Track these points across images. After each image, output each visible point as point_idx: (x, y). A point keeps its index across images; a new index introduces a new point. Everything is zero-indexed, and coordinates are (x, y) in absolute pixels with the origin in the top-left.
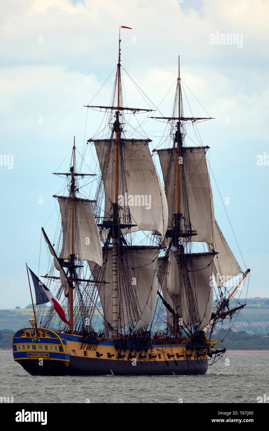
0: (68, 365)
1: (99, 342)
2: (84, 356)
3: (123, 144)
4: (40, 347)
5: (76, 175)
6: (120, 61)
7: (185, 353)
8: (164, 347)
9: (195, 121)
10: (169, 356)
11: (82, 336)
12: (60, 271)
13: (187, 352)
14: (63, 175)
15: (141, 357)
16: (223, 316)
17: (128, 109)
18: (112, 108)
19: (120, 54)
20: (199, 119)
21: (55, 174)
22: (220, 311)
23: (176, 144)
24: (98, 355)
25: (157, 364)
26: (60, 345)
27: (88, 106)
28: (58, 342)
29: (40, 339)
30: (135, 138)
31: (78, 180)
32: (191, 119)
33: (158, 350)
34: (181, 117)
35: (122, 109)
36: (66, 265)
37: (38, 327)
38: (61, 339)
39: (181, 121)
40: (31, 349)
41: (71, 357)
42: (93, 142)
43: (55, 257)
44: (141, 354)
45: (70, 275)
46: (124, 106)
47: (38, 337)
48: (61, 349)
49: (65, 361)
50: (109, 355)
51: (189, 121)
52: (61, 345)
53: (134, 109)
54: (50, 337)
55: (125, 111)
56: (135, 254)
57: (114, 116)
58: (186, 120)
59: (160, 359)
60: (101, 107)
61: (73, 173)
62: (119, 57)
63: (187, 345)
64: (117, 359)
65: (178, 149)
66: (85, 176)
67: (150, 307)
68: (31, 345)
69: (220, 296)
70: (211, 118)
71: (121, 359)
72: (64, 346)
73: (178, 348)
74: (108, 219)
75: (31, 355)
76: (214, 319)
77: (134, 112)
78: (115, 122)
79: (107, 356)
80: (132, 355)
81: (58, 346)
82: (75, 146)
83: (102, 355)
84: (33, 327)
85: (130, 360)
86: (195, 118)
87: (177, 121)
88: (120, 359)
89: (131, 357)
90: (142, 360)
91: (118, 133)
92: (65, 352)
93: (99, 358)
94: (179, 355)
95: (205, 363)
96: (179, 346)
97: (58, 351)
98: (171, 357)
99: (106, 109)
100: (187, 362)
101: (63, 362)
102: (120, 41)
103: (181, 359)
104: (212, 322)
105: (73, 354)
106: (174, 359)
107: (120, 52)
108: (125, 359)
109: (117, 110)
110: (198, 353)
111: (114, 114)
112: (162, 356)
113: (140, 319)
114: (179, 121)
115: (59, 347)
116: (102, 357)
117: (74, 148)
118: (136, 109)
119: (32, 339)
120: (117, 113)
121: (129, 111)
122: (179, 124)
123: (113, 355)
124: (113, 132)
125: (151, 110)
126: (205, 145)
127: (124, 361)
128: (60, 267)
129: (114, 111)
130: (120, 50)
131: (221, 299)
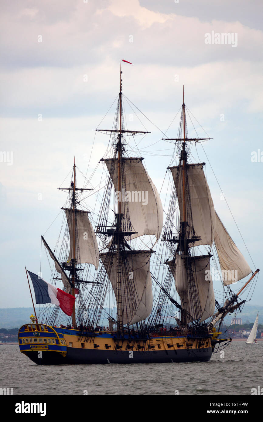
0: (65, 356)
1: (95, 335)
2: (81, 348)
3: (124, 162)
4: (41, 340)
5: (77, 189)
6: (121, 90)
7: (186, 343)
8: (163, 339)
9: (197, 141)
10: (169, 346)
11: (79, 330)
12: (62, 273)
13: (188, 342)
14: (66, 190)
15: (139, 347)
16: (231, 310)
17: (128, 132)
18: (116, 131)
19: (121, 84)
20: (200, 139)
21: (59, 189)
22: (228, 306)
23: (182, 161)
24: (96, 346)
25: (156, 353)
26: (56, 338)
27: (96, 130)
28: (54, 335)
29: (40, 333)
30: (133, 157)
31: (78, 194)
32: (194, 140)
33: (158, 340)
34: (185, 138)
35: (124, 132)
36: (68, 268)
37: (38, 323)
38: (57, 333)
39: (186, 142)
40: (33, 342)
41: (68, 349)
42: (104, 161)
43: (56, 261)
44: (140, 345)
45: (72, 277)
46: (125, 130)
47: (38, 332)
48: (57, 342)
49: (61, 352)
50: (107, 346)
51: (193, 142)
52: (58, 338)
53: (133, 132)
54: (48, 331)
55: (126, 133)
56: (134, 258)
57: (117, 138)
58: (190, 140)
59: (159, 348)
60: (106, 130)
61: (73, 188)
62: (121, 87)
63: (188, 336)
64: (115, 350)
65: (183, 166)
66: (84, 191)
67: (145, 303)
68: (33, 338)
69: (229, 293)
70: (210, 139)
71: (120, 350)
72: (60, 339)
73: (179, 339)
74: (111, 227)
75: (33, 347)
76: (223, 313)
77: (134, 134)
78: (118, 143)
79: (105, 347)
80: (131, 346)
81: (54, 339)
82: (75, 164)
83: (99, 346)
84: (34, 322)
85: (128, 350)
86: (197, 139)
87: (183, 141)
88: (117, 350)
89: (129, 347)
90: (141, 350)
91: (120, 153)
92: (61, 344)
93: (96, 349)
94: (180, 345)
95: (208, 351)
96: (180, 337)
97: (55, 344)
98: (171, 347)
99: (111, 132)
100: (188, 351)
101: (60, 353)
102: (121, 73)
103: (181, 348)
104: (220, 315)
105: (70, 346)
106: (174, 348)
107: (122, 82)
108: (123, 349)
109: (119, 133)
110: (200, 343)
111: (117, 136)
112: (162, 346)
113: (135, 314)
114: (184, 142)
115: (56, 340)
116: (99, 348)
117: (75, 166)
118: (135, 132)
119: (34, 334)
120: (120, 135)
121: (130, 134)
122: (184, 144)
123: (110, 346)
124: (116, 152)
125: (147, 132)
126: (202, 162)
127: (121, 351)
128: (61, 270)
129: (117, 133)
130: (121, 81)
131: (230, 295)
